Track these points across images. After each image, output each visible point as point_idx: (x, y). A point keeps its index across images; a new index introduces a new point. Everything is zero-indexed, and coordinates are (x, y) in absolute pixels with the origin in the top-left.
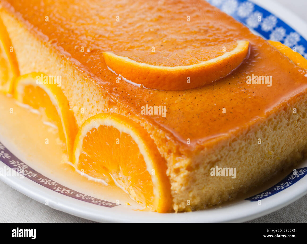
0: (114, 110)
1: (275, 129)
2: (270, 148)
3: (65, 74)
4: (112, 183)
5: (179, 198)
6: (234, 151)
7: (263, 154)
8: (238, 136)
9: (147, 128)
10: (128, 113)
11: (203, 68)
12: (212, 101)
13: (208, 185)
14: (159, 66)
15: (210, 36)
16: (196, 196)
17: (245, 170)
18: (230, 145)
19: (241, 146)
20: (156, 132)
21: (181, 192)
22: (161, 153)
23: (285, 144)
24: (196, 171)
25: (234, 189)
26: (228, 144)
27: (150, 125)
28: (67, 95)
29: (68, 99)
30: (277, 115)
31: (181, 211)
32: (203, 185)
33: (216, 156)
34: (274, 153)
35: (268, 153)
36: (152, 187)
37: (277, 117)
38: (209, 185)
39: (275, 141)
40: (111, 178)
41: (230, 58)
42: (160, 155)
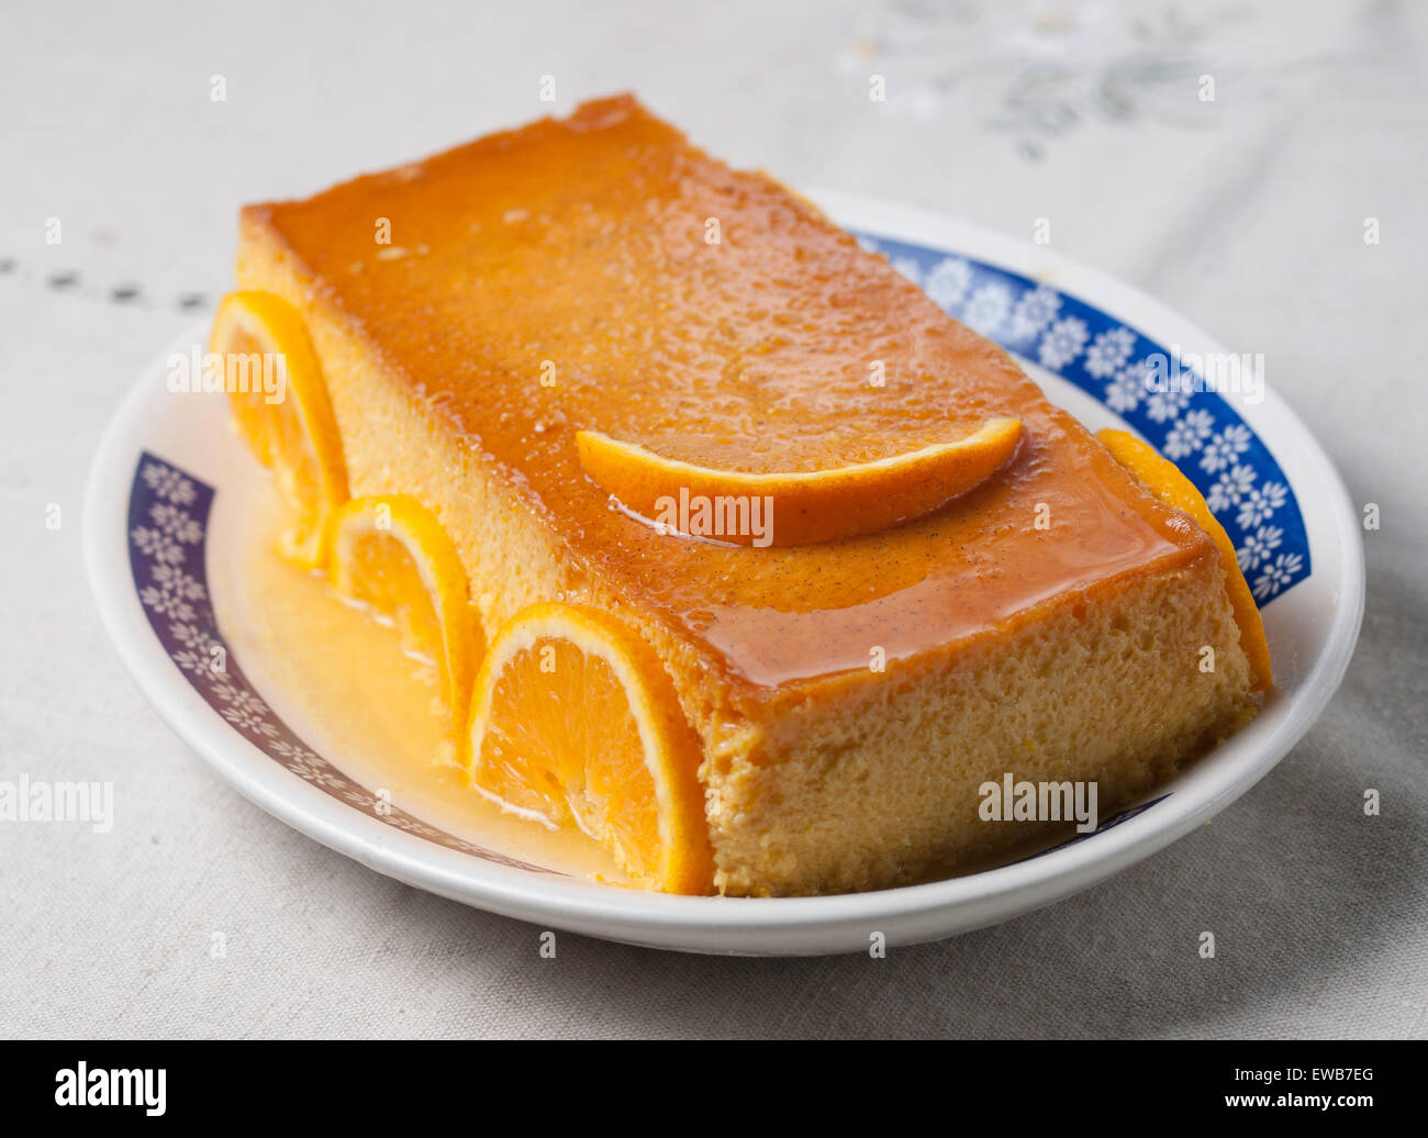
0: (581, 595)
1: (1045, 670)
2: (1030, 732)
3: (465, 495)
4: (568, 824)
5: (729, 851)
6: (906, 720)
7: (1007, 746)
8: (918, 678)
9: (656, 642)
10: (615, 599)
11: (847, 482)
12: (867, 581)
13: (821, 819)
14: (723, 470)
15: (915, 403)
16: (785, 849)
17: (947, 790)
18: (891, 700)
19: (930, 710)
20: (678, 653)
21: (735, 830)
22: (686, 714)
23: (1082, 726)
24: (778, 768)
25: (909, 844)
26: (885, 696)
27: (663, 631)
28: (465, 562)
29: (470, 574)
30: (1051, 628)
31: (735, 892)
32: (806, 820)
33: (845, 729)
34: (1043, 748)
35: (1022, 745)
36: (656, 814)
37: (1053, 634)
38: (825, 820)
39: (1045, 710)
40: (566, 808)
41: (940, 458)
42: (685, 720)
